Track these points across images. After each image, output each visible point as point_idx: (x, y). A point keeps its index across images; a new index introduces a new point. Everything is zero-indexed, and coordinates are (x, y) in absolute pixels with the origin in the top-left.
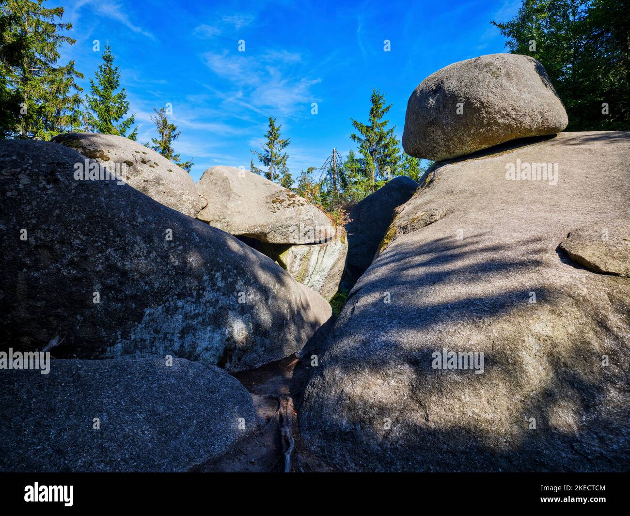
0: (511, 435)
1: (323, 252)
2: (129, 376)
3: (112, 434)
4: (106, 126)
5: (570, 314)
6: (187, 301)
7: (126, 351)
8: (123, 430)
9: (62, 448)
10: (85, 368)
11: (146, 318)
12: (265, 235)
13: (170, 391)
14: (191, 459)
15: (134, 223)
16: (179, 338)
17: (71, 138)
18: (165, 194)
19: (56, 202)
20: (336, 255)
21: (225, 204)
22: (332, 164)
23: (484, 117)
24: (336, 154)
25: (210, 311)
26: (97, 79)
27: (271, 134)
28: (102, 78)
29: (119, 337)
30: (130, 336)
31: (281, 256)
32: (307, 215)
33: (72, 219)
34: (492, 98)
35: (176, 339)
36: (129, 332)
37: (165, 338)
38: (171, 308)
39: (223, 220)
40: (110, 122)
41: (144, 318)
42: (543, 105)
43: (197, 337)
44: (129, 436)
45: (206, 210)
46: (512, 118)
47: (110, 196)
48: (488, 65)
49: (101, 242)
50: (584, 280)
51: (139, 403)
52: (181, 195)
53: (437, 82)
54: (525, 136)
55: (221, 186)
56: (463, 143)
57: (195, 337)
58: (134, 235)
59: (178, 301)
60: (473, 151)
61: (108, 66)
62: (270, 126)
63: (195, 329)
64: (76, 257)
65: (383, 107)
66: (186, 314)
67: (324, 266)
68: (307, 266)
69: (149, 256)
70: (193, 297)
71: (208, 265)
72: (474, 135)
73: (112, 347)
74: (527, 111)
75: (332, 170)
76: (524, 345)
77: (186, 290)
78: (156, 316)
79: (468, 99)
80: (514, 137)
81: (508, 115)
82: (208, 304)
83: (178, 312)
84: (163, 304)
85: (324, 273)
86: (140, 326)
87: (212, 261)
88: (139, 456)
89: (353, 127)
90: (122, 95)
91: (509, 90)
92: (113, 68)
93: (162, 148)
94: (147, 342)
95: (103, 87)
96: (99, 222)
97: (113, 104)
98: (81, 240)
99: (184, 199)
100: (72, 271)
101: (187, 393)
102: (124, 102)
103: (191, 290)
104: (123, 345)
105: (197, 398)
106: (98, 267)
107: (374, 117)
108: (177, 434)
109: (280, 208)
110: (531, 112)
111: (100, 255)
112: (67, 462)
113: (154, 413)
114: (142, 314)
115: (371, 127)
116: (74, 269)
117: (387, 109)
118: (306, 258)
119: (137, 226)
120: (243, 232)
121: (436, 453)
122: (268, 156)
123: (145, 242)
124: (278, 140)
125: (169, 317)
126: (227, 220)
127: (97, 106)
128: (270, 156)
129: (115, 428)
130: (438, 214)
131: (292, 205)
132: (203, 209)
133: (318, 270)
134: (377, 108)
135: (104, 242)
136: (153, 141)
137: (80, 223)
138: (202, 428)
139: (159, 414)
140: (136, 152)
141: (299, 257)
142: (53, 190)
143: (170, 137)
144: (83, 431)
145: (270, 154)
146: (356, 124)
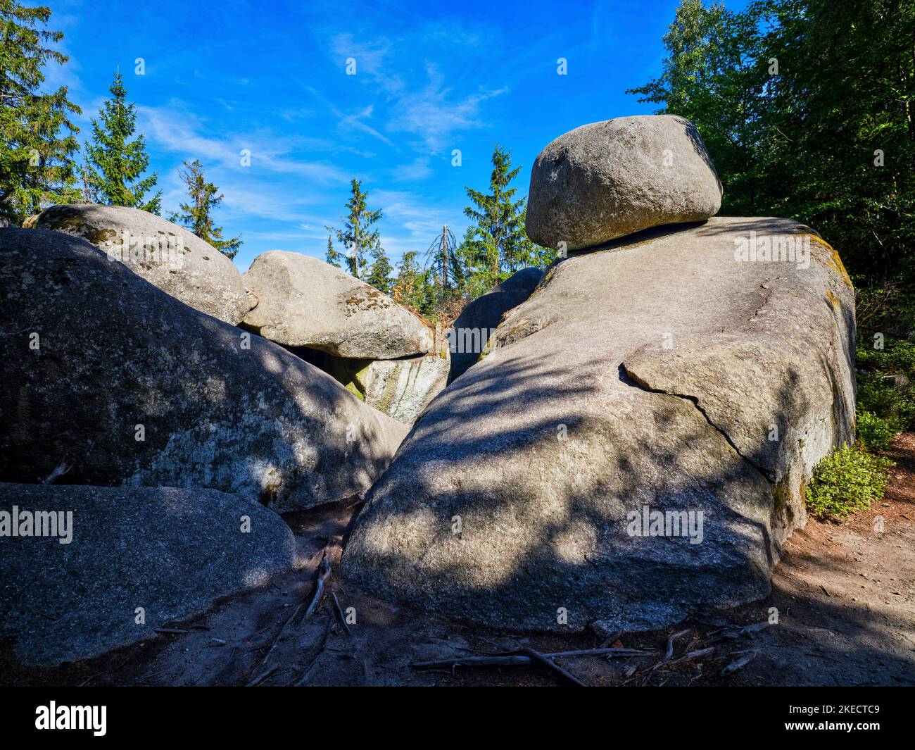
0: (532, 547)
1: (415, 370)
2: (150, 505)
3: (131, 560)
4: (115, 188)
5: (609, 431)
6: (222, 426)
7: (145, 483)
8: (142, 556)
9: (76, 570)
10: (100, 494)
11: (171, 445)
12: (336, 346)
13: (197, 522)
14: (217, 591)
15: (158, 331)
16: (211, 470)
17: (71, 212)
18: (199, 290)
19: (66, 305)
20: (435, 374)
21: (282, 304)
22: (442, 248)
23: (614, 198)
24: (447, 233)
25: (250, 437)
26: (102, 119)
27: (355, 203)
28: (109, 118)
29: (138, 466)
30: (151, 466)
31: (358, 375)
32: (393, 321)
33: (85, 326)
34: (624, 175)
35: (207, 471)
36: (150, 461)
37: (194, 469)
38: (202, 433)
39: (279, 326)
40: (122, 182)
41: (169, 445)
42: (687, 184)
43: (233, 469)
44: (150, 563)
45: (256, 311)
46: (649, 200)
47: (129, 298)
48: (620, 132)
49: (117, 353)
50: (632, 398)
51: (160, 531)
52: (221, 292)
53: (561, 150)
54: (667, 223)
55: (277, 278)
56: (591, 230)
57: (230, 469)
58: (159, 346)
59: (211, 425)
60: (605, 241)
61: (118, 102)
62: (354, 191)
63: (230, 459)
64: (88, 370)
65: (509, 170)
66: (220, 440)
67: (417, 389)
68: (393, 389)
69: (176, 371)
70: (229, 421)
71: (249, 382)
72: (603, 221)
73: (129, 478)
74: (668, 192)
75: (441, 256)
76: (558, 461)
77: (220, 411)
78: (182, 442)
79: (596, 174)
80: (653, 223)
81: (644, 196)
82: (247, 430)
83: (210, 438)
84: (191, 428)
85: (418, 399)
86: (163, 453)
87: (253, 377)
88: (159, 582)
89: (469, 199)
90: (140, 144)
91: (645, 164)
92: (126, 105)
93: (195, 219)
94: (172, 474)
95: (111, 132)
96: (116, 330)
97: (126, 157)
98: (95, 350)
99: (225, 297)
100: (83, 387)
101: (216, 525)
102: (143, 155)
103: (226, 412)
104: (143, 477)
105: (228, 530)
106: (114, 382)
107: (496, 183)
108: (203, 565)
109: (357, 310)
110: (672, 192)
111: (116, 368)
112: (82, 583)
113: (178, 542)
114: (166, 440)
115: (493, 197)
116: (86, 384)
117: (515, 172)
118: (391, 378)
119: (162, 334)
120: (306, 343)
121: (464, 569)
122: (351, 233)
123: (171, 354)
124: (365, 212)
125: (199, 444)
126: (283, 325)
127: (102, 158)
128: (353, 234)
129: (134, 554)
130: (540, 323)
131: (372, 307)
132: (251, 309)
133: (409, 395)
134: (501, 171)
135: (122, 354)
136: (183, 208)
137: (93, 330)
138: (231, 561)
139: (183, 544)
140: (159, 232)
141: (382, 376)
142: (61, 291)
143: (207, 203)
144: (99, 556)
145: (353, 231)
146: (471, 193)
